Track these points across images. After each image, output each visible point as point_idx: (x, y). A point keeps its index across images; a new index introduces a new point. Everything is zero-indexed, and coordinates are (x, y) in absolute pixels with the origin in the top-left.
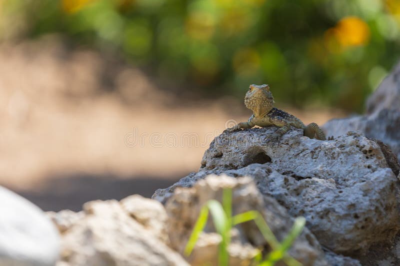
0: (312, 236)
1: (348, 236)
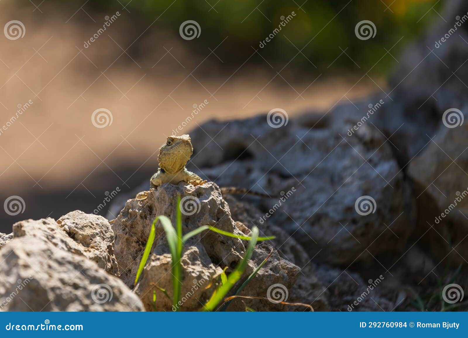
0: (299, 247)
1: (346, 246)
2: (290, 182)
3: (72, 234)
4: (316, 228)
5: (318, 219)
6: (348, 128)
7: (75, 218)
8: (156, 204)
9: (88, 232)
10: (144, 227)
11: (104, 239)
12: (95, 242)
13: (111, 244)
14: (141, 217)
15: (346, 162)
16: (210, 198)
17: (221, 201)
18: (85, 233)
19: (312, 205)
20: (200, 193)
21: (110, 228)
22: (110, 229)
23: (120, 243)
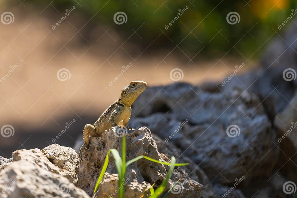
0: (202, 172)
1: (232, 171)
2: (196, 128)
3: (51, 160)
4: (213, 159)
5: (214, 153)
6: (235, 93)
7: (54, 149)
8: (108, 140)
9: (62, 158)
10: (99, 156)
11: (73, 163)
12: (67, 165)
13: (77, 167)
14: (98, 149)
15: (234, 115)
16: (144, 137)
17: (151, 139)
18: (60, 159)
19: (211, 143)
20: (137, 134)
21: (77, 156)
22: (77, 157)
23: (83, 166)
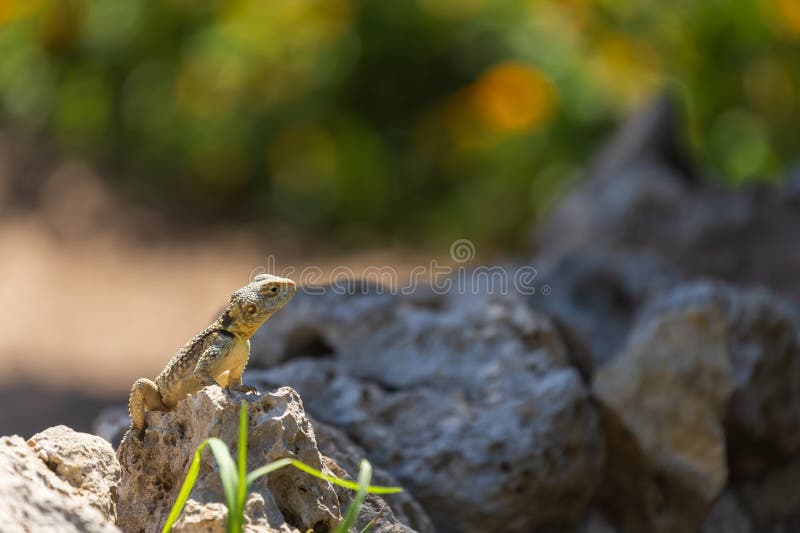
0: (417, 506)
2: (399, 397)
3: (52, 465)
4: (442, 476)
5: (445, 460)
6: (496, 312)
7: (59, 438)
8: (194, 420)
9: (79, 462)
10: (169, 458)
11: (104, 476)
12: (91, 480)
13: (116, 485)
14: (166, 442)
15: (492, 368)
16: (286, 414)
17: (303, 419)
18: (74, 464)
19: (437, 436)
20: (268, 405)
21: (114, 457)
22: (116, 460)
23: (127, 484)
